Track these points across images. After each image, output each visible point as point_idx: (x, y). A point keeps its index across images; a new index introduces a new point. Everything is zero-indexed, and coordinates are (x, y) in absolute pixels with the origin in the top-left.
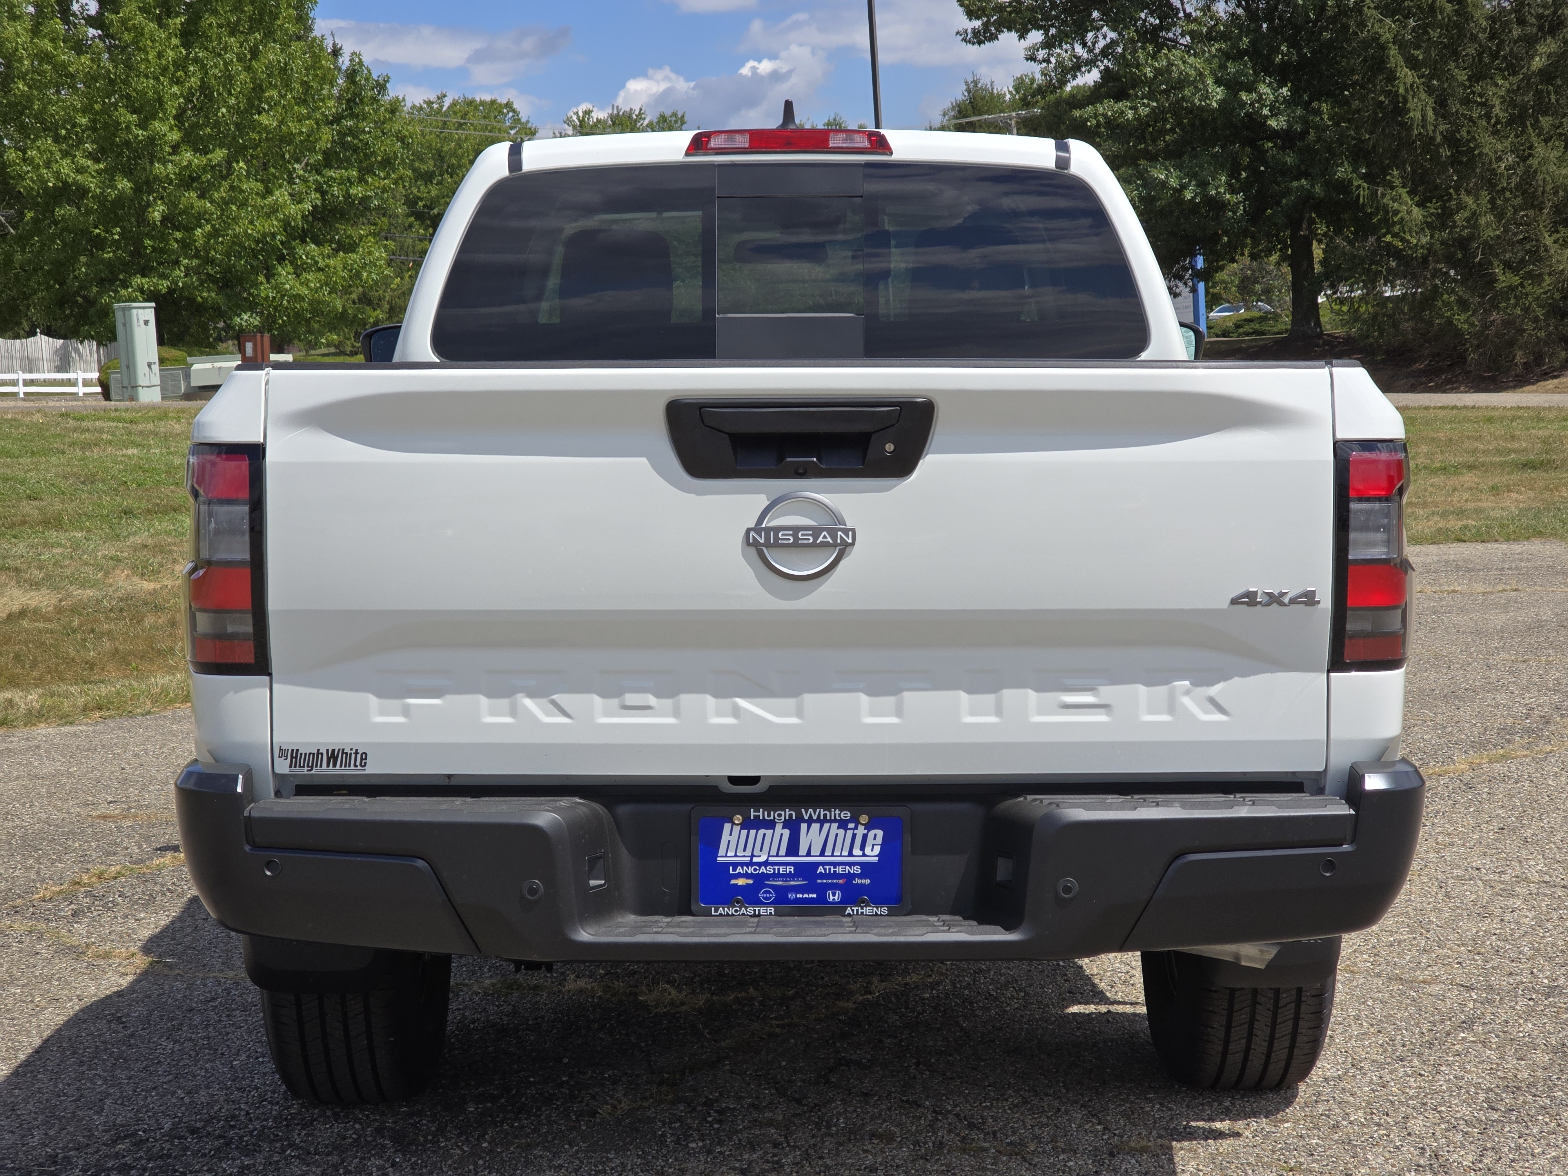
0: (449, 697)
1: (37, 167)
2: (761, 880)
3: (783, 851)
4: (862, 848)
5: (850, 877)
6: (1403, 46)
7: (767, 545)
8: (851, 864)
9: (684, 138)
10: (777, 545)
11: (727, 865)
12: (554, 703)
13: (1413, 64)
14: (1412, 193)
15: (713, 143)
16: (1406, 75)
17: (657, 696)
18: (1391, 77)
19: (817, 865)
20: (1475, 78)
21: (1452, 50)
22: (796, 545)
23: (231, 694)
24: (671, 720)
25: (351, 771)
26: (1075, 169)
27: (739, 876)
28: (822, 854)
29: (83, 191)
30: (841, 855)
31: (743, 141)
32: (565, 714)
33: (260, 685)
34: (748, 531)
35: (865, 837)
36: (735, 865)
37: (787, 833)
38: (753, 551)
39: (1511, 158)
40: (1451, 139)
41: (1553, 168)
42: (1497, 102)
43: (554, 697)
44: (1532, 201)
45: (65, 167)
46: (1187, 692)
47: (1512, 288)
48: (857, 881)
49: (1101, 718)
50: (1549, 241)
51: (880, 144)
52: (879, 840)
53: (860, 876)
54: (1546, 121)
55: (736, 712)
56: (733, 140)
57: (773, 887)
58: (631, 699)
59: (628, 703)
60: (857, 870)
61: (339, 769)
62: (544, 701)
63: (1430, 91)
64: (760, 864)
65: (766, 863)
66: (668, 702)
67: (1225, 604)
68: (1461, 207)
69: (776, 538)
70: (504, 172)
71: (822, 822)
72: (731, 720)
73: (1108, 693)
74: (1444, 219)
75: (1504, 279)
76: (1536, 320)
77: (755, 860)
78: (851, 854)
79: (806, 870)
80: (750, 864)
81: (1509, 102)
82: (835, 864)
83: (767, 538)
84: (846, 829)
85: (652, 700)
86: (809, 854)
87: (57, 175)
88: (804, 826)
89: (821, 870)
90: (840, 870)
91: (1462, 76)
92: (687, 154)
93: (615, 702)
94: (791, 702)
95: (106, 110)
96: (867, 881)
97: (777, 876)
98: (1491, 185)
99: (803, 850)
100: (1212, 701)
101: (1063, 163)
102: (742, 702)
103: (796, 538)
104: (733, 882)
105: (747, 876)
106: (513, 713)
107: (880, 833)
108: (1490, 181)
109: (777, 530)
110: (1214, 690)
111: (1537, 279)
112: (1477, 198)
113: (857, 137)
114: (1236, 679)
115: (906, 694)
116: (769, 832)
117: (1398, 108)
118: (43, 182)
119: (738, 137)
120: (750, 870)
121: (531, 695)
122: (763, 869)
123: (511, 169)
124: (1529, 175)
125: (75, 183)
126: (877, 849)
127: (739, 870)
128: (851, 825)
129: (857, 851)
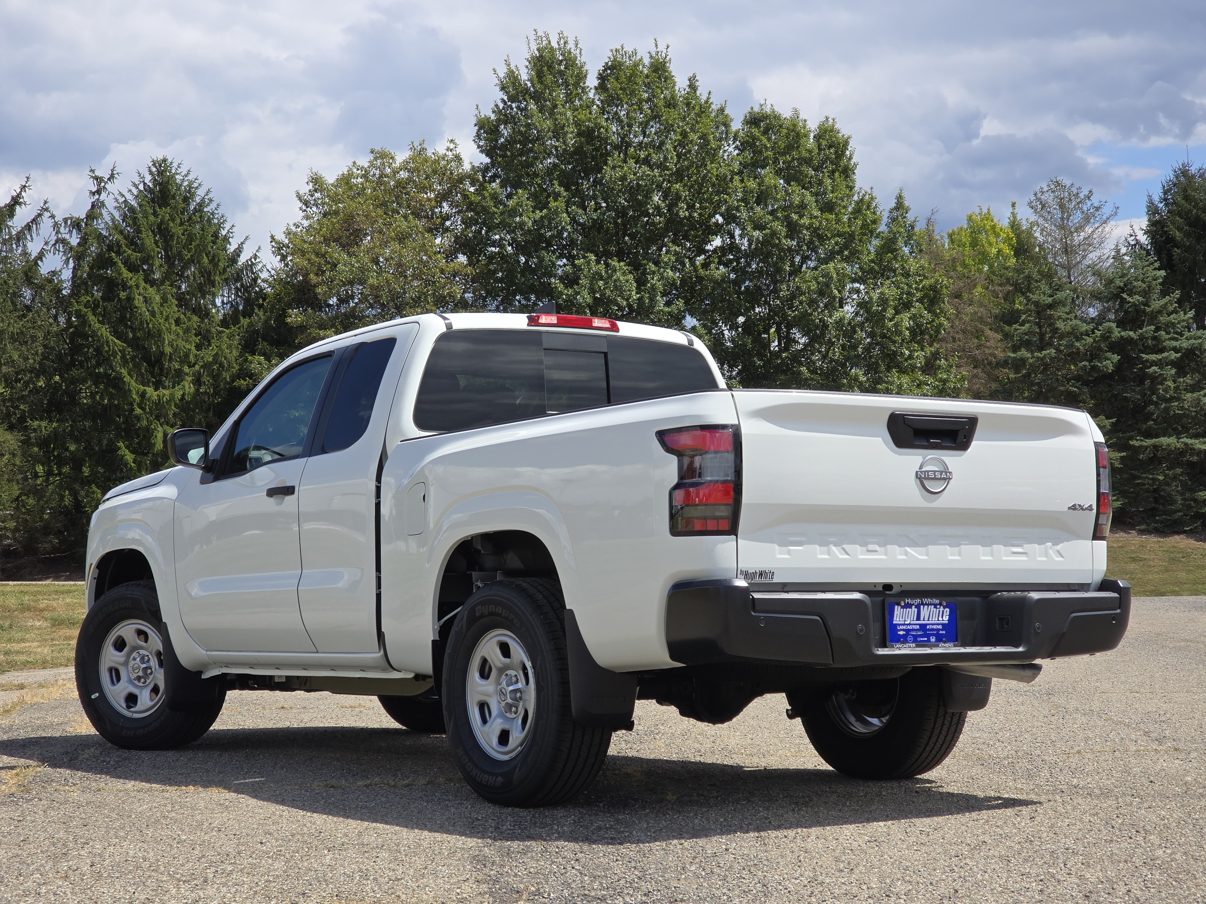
0: (805, 546)
2: (907, 631)
3: (915, 619)
4: (942, 617)
5: (938, 630)
7: (925, 478)
8: (938, 624)
10: (929, 479)
11: (896, 625)
12: (843, 549)
17: (879, 546)
19: (926, 625)
22: (935, 479)
23: (720, 544)
24: (884, 557)
25: (768, 581)
27: (901, 630)
28: (928, 620)
30: (934, 620)
32: (847, 554)
33: (732, 540)
34: (917, 472)
35: (943, 611)
36: (899, 625)
37: (916, 610)
38: (918, 481)
43: (843, 546)
46: (1051, 548)
48: (941, 632)
49: (1025, 558)
52: (948, 613)
53: (942, 630)
55: (906, 554)
57: (912, 635)
58: (871, 547)
59: (870, 549)
60: (940, 627)
61: (763, 580)
62: (839, 548)
64: (907, 625)
65: (910, 624)
66: (883, 549)
67: (1066, 509)
69: (928, 475)
71: (928, 605)
72: (904, 557)
73: (1028, 547)
77: (906, 623)
78: (938, 620)
79: (923, 627)
80: (904, 624)
82: (933, 624)
83: (925, 475)
84: (937, 608)
85: (877, 548)
86: (924, 620)
88: (922, 607)
89: (928, 627)
90: (935, 627)
93: (864, 548)
94: (923, 549)
96: (944, 632)
97: (913, 630)
99: (922, 619)
100: (1058, 552)
102: (908, 549)
103: (935, 475)
104: (899, 633)
105: (903, 630)
106: (829, 554)
107: (948, 610)
109: (928, 472)
110: (1059, 547)
114: (1065, 542)
115: (962, 546)
116: (910, 610)
120: (904, 627)
121: (835, 546)
122: (909, 627)
126: (948, 617)
127: (901, 627)
128: (938, 607)
129: (940, 619)
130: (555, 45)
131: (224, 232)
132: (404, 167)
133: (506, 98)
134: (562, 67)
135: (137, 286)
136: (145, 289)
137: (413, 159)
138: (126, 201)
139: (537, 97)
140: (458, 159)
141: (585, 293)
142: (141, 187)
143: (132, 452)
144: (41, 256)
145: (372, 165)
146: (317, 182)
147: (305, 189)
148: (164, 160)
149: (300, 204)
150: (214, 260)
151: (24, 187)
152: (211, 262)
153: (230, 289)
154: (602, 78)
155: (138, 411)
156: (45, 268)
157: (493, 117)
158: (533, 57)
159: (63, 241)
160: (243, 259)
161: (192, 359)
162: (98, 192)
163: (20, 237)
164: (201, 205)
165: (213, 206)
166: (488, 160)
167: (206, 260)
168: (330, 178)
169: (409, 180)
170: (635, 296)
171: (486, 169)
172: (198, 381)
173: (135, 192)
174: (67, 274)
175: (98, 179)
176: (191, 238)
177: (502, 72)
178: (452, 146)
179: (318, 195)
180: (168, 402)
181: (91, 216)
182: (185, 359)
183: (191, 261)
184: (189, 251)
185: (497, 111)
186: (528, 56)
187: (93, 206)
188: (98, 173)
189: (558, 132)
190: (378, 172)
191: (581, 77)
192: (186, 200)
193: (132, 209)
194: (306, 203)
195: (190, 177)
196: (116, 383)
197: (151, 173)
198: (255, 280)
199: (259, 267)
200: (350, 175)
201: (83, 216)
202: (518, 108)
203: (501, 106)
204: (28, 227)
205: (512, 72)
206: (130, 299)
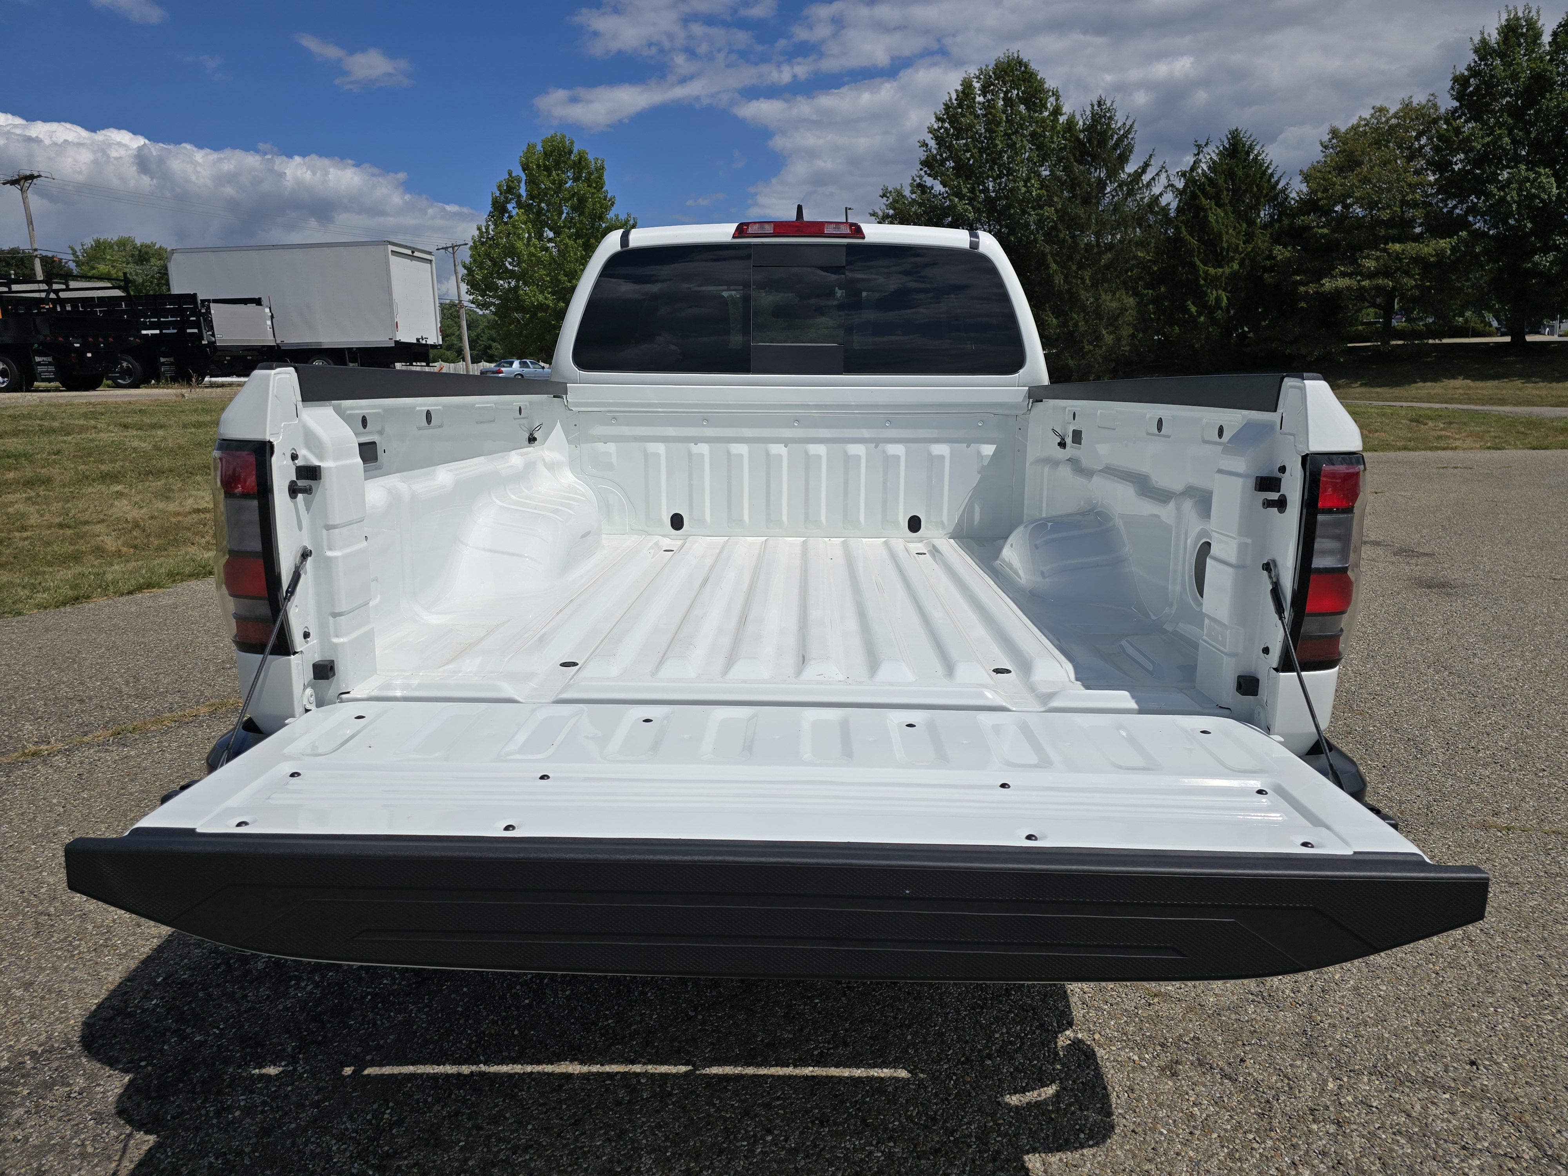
1: (530, 297)
6: (1052, 255)
9: (732, 228)
13: (1055, 262)
14: (1053, 314)
15: (750, 231)
16: (1054, 266)
18: (1048, 267)
20: (1079, 269)
21: (1070, 258)
26: (982, 249)
29: (548, 306)
31: (769, 229)
39: (1092, 300)
40: (1069, 291)
41: (1108, 303)
42: (1087, 278)
44: (1099, 316)
45: (541, 298)
47: (1090, 351)
50: (1104, 332)
51: (857, 231)
54: (1106, 285)
56: (763, 228)
63: (1062, 273)
68: (1072, 319)
70: (618, 248)
74: (1065, 324)
75: (1088, 348)
76: (1098, 363)
81: (1092, 278)
87: (538, 300)
91: (1074, 268)
92: (734, 237)
95: (557, 275)
98: (1084, 310)
101: (974, 245)
108: (1083, 309)
111: (1101, 347)
112: (1079, 315)
113: (842, 226)
117: (1050, 279)
118: (533, 304)
119: (767, 226)
123: (622, 247)
124: (1099, 306)
125: (545, 303)
130: (1520, 14)
131: (1270, 171)
132: (1395, 116)
133: (1477, 59)
134: (1524, 30)
135: (1211, 209)
136: (1216, 210)
137: (1401, 110)
138: (1211, 158)
139: (1502, 55)
140: (1435, 106)
141: (1514, 194)
142: (1221, 148)
143: (1195, 306)
144: (1161, 194)
145: (1372, 116)
146: (1334, 133)
147: (1326, 138)
148: (1237, 130)
149: (1321, 148)
150: (1260, 188)
151: (1151, 156)
152: (1258, 190)
153: (1270, 206)
154: (1555, 34)
155: (1202, 282)
156: (1163, 201)
157: (1466, 73)
158: (1501, 27)
159: (1172, 185)
160: (1280, 187)
161: (1240, 249)
162: (1198, 154)
163: (1149, 185)
164: (1259, 154)
165: (1263, 155)
166: (1457, 104)
167: (1255, 189)
168: (1343, 129)
169: (1398, 125)
170: (1555, 191)
171: (1456, 110)
172: (1242, 263)
173: (1217, 151)
174: (1174, 205)
175: (1199, 146)
176: (1247, 176)
177: (1477, 39)
178: (1432, 98)
179: (1334, 141)
180: (1221, 276)
181: (1193, 169)
182: (1236, 250)
183: (1246, 191)
184: (1245, 184)
185: (1469, 68)
186: (1498, 26)
187: (1195, 162)
188: (1199, 143)
189: (1514, 77)
190: (1376, 121)
191: (1538, 35)
192: (1248, 153)
193: (1214, 162)
194: (1326, 147)
195: (1252, 139)
196: (1193, 265)
197: (1228, 139)
198: (1286, 199)
199: (1289, 190)
200: (1358, 126)
201: (1188, 169)
202: (1485, 65)
203: (1473, 64)
204: (1153, 179)
205: (1485, 39)
206: (1206, 217)
